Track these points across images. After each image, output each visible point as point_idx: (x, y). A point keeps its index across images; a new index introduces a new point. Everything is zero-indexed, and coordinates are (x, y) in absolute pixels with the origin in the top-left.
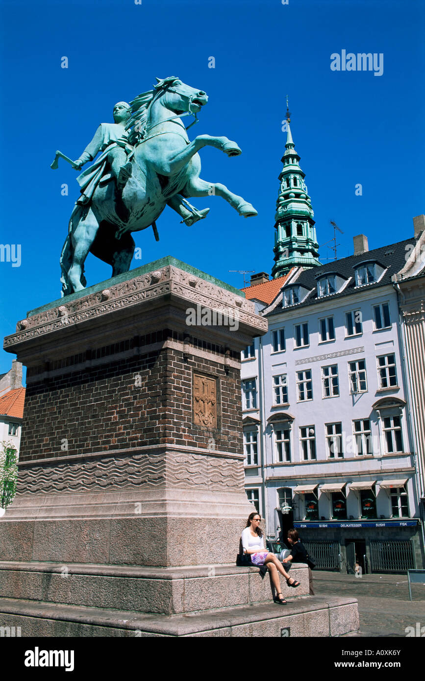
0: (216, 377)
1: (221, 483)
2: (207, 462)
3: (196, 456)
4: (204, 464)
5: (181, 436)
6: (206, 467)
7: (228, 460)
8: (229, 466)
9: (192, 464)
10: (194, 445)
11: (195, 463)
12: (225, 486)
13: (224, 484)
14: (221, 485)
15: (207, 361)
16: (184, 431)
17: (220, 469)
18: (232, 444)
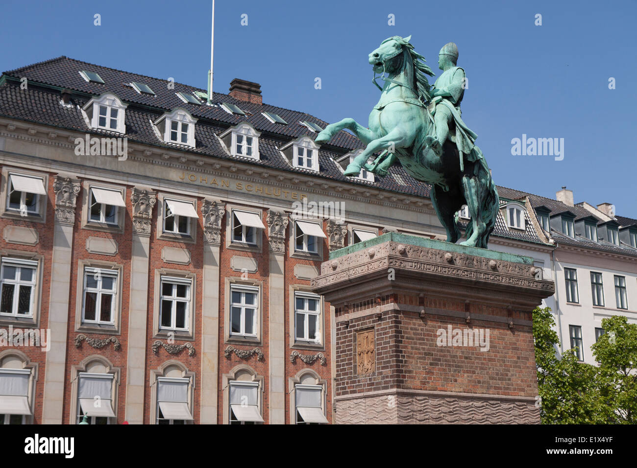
0: (373, 328)
1: (375, 419)
2: (365, 403)
3: (355, 401)
4: (362, 406)
5: (345, 388)
6: (364, 408)
7: (381, 398)
8: (383, 402)
9: (353, 408)
10: (354, 392)
11: (356, 407)
12: (379, 420)
13: (378, 419)
14: (376, 420)
15: (364, 318)
16: (347, 383)
17: (374, 407)
18: (386, 382)
